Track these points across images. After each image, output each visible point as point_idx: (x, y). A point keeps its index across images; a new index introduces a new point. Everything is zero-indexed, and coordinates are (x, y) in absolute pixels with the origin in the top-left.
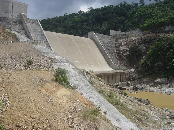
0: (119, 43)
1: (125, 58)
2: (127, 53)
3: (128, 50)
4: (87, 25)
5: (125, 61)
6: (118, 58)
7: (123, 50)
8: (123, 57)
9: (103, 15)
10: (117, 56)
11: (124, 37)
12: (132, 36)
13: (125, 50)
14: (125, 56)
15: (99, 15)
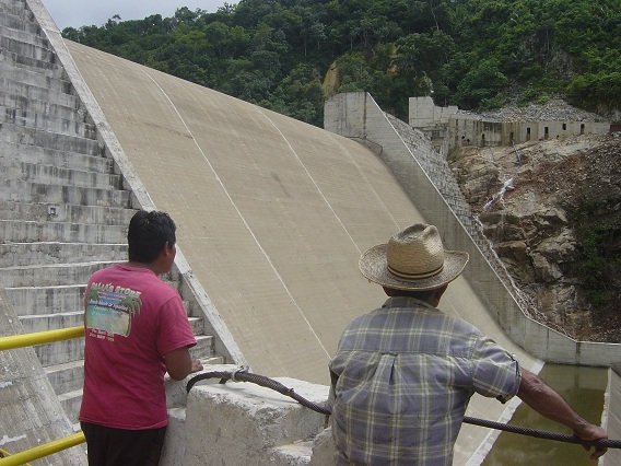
0: (479, 175)
1: (556, 273)
2: (563, 241)
3: (561, 215)
4: (249, 69)
5: (561, 294)
6: (509, 270)
7: (533, 219)
8: (541, 262)
9: (326, 20)
10: (499, 256)
11: (493, 137)
12: (542, 134)
13: (546, 218)
14: (552, 257)
15: (308, 22)
